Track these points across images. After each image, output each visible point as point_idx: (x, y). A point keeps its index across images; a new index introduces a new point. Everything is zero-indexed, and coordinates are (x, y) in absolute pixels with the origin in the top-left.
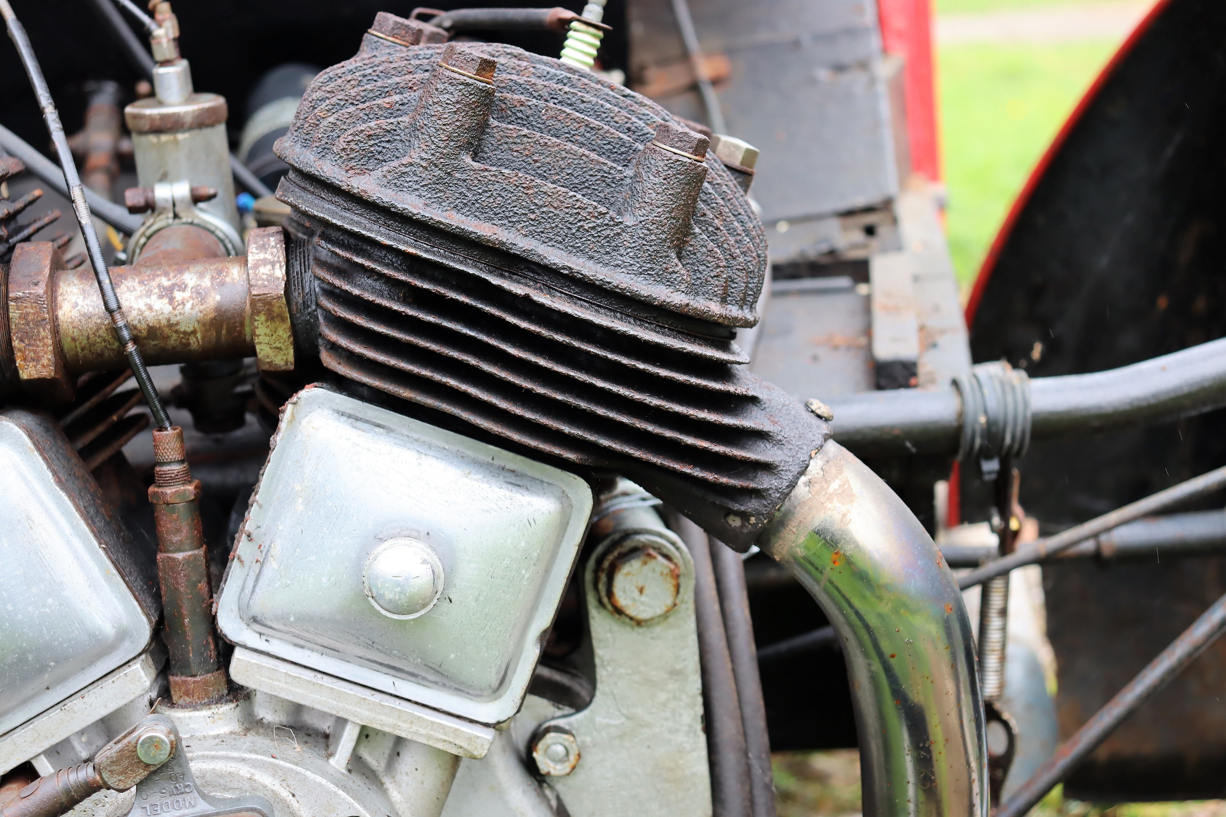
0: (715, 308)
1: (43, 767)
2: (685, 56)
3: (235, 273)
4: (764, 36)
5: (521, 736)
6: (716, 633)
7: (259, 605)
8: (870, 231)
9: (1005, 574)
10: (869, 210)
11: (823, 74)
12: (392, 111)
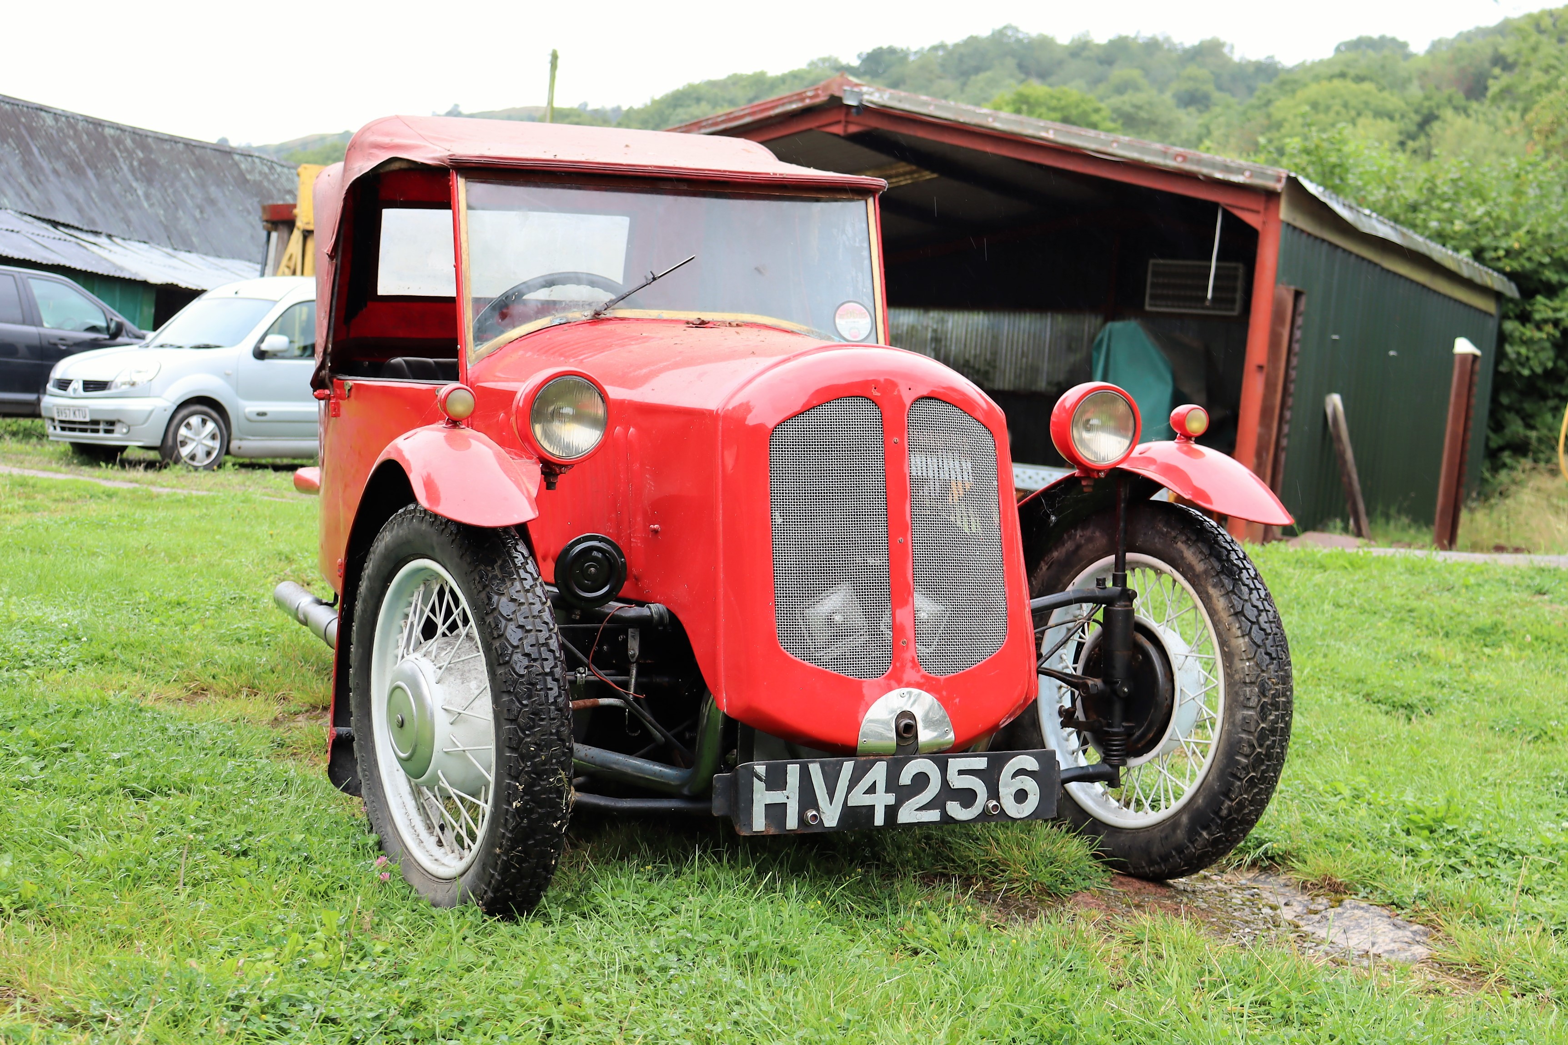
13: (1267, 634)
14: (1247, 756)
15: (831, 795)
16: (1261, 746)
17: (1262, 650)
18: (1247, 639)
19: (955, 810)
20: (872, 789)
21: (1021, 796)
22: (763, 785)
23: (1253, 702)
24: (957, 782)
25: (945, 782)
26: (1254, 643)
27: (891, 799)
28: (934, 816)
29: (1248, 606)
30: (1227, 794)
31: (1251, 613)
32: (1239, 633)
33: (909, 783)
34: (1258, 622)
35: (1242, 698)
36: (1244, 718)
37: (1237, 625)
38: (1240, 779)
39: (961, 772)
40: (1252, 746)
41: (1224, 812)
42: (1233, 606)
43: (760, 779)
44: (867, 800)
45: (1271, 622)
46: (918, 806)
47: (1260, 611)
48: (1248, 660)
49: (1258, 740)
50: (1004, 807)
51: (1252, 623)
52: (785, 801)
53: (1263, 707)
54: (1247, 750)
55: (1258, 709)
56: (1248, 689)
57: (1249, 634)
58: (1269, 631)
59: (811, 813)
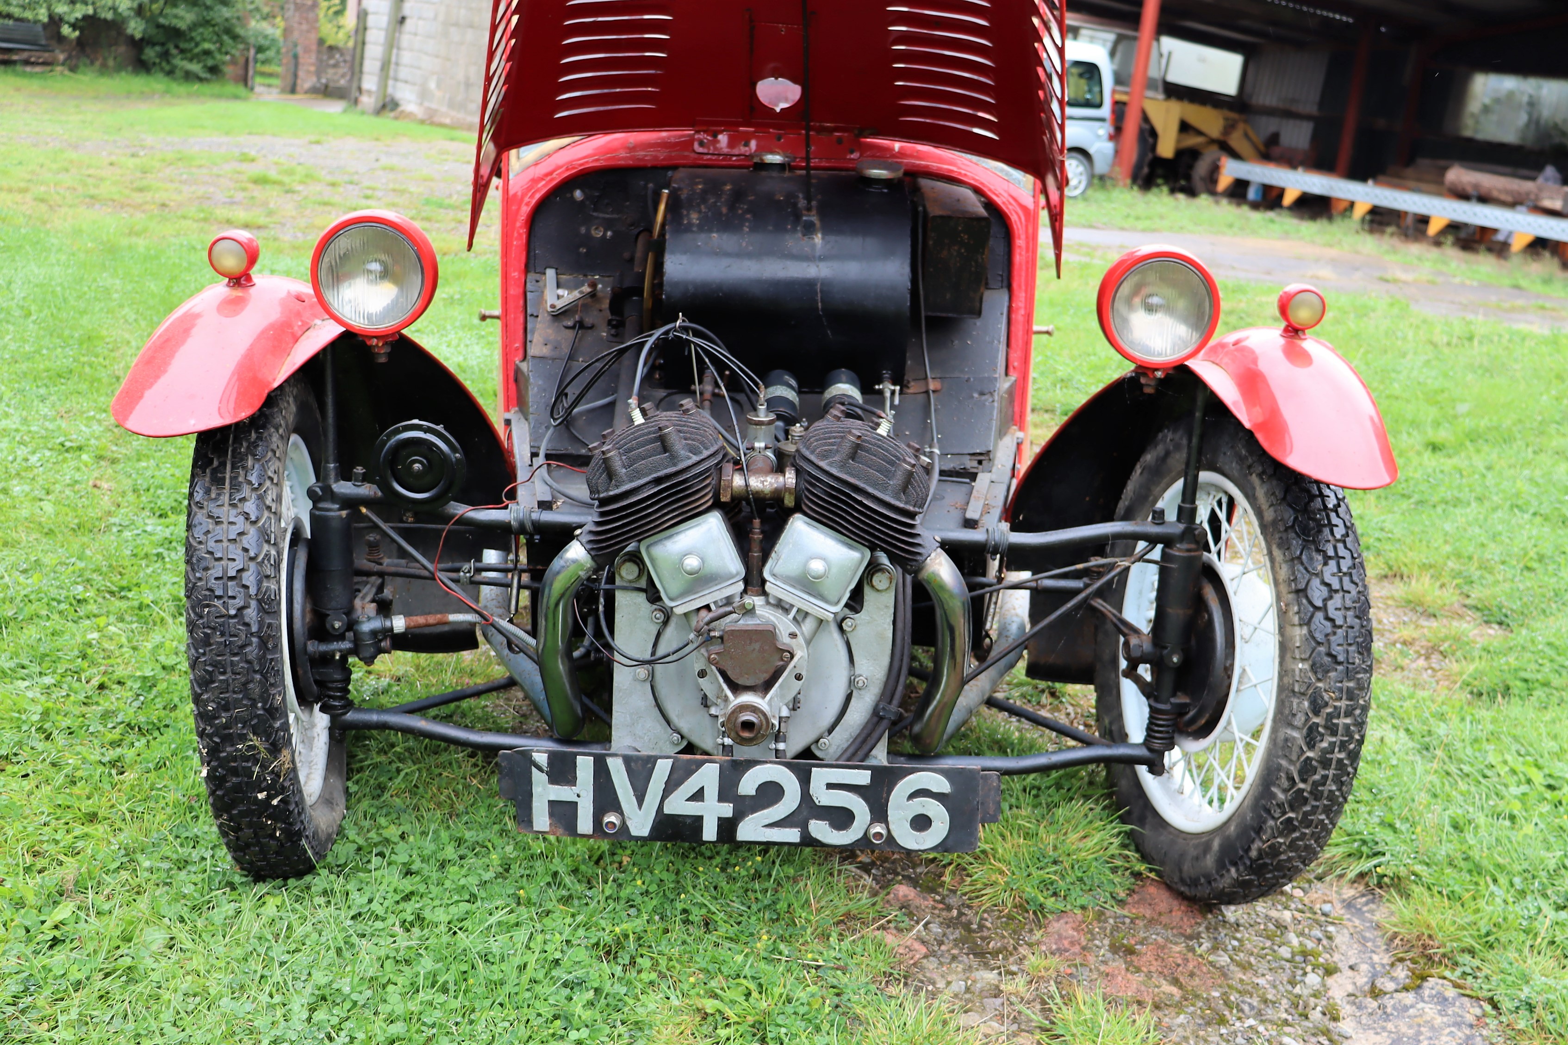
0: (911, 508)
1: (713, 607)
2: (926, 378)
3: (781, 479)
4: (957, 374)
5: (839, 618)
6: (901, 597)
7: (776, 570)
8: (980, 462)
9: (998, 591)
10: (981, 454)
11: (976, 395)
12: (832, 444)
13: (1335, 626)
14: (1285, 791)
15: (640, 800)
16: (1304, 781)
17: (1322, 649)
18: (1305, 630)
19: (820, 830)
20: (698, 796)
21: (921, 823)
22: (545, 777)
23: (1299, 720)
24: (824, 797)
25: (806, 796)
26: (1314, 638)
27: (727, 810)
28: (792, 835)
29: (1316, 582)
30: (1259, 830)
31: (1317, 594)
32: (1296, 620)
33: (753, 792)
34: (1324, 608)
35: (1287, 712)
36: (1286, 740)
37: (1296, 608)
38: (1275, 819)
39: (830, 786)
40: (1291, 779)
41: (1254, 854)
42: (1295, 580)
43: (540, 769)
44: (692, 809)
45: (1347, 609)
46: (767, 822)
47: (1332, 591)
48: (1303, 660)
49: (1300, 772)
50: (895, 834)
51: (1317, 608)
52: (575, 799)
53: (1310, 729)
54: (1285, 784)
55: (1305, 731)
56: (1295, 701)
57: (1308, 623)
58: (1339, 622)
59: (611, 818)
